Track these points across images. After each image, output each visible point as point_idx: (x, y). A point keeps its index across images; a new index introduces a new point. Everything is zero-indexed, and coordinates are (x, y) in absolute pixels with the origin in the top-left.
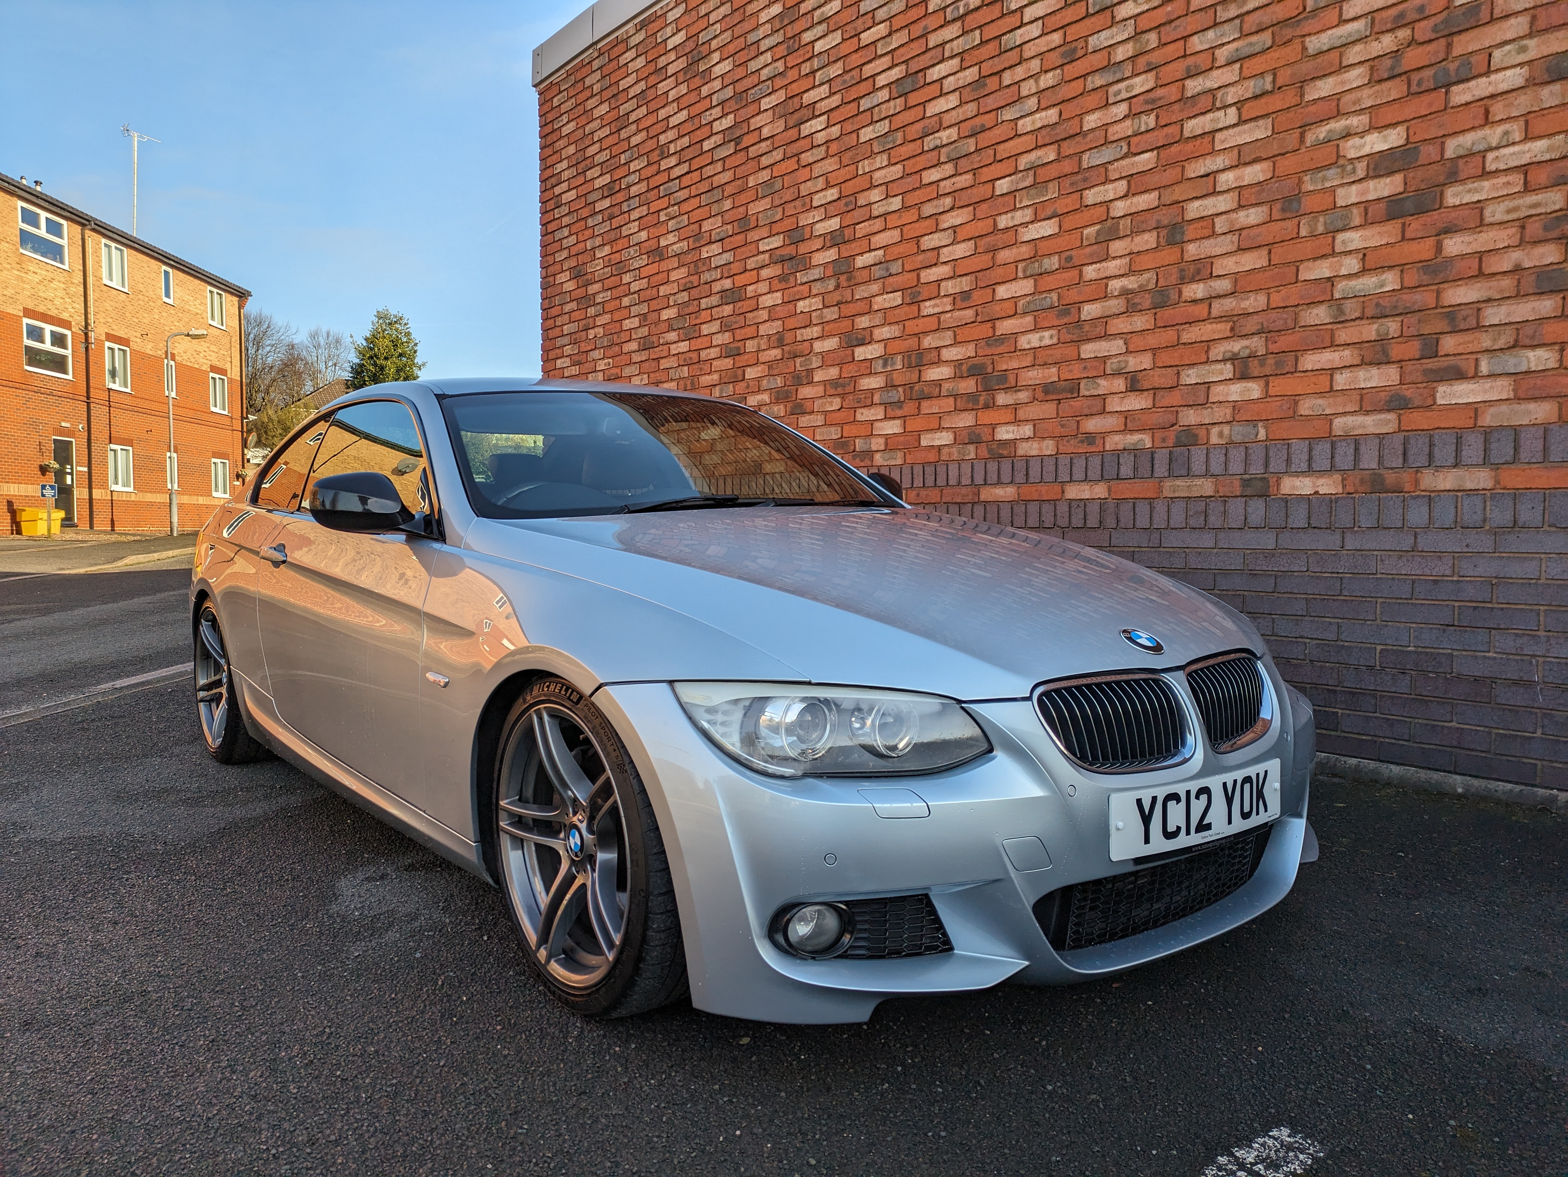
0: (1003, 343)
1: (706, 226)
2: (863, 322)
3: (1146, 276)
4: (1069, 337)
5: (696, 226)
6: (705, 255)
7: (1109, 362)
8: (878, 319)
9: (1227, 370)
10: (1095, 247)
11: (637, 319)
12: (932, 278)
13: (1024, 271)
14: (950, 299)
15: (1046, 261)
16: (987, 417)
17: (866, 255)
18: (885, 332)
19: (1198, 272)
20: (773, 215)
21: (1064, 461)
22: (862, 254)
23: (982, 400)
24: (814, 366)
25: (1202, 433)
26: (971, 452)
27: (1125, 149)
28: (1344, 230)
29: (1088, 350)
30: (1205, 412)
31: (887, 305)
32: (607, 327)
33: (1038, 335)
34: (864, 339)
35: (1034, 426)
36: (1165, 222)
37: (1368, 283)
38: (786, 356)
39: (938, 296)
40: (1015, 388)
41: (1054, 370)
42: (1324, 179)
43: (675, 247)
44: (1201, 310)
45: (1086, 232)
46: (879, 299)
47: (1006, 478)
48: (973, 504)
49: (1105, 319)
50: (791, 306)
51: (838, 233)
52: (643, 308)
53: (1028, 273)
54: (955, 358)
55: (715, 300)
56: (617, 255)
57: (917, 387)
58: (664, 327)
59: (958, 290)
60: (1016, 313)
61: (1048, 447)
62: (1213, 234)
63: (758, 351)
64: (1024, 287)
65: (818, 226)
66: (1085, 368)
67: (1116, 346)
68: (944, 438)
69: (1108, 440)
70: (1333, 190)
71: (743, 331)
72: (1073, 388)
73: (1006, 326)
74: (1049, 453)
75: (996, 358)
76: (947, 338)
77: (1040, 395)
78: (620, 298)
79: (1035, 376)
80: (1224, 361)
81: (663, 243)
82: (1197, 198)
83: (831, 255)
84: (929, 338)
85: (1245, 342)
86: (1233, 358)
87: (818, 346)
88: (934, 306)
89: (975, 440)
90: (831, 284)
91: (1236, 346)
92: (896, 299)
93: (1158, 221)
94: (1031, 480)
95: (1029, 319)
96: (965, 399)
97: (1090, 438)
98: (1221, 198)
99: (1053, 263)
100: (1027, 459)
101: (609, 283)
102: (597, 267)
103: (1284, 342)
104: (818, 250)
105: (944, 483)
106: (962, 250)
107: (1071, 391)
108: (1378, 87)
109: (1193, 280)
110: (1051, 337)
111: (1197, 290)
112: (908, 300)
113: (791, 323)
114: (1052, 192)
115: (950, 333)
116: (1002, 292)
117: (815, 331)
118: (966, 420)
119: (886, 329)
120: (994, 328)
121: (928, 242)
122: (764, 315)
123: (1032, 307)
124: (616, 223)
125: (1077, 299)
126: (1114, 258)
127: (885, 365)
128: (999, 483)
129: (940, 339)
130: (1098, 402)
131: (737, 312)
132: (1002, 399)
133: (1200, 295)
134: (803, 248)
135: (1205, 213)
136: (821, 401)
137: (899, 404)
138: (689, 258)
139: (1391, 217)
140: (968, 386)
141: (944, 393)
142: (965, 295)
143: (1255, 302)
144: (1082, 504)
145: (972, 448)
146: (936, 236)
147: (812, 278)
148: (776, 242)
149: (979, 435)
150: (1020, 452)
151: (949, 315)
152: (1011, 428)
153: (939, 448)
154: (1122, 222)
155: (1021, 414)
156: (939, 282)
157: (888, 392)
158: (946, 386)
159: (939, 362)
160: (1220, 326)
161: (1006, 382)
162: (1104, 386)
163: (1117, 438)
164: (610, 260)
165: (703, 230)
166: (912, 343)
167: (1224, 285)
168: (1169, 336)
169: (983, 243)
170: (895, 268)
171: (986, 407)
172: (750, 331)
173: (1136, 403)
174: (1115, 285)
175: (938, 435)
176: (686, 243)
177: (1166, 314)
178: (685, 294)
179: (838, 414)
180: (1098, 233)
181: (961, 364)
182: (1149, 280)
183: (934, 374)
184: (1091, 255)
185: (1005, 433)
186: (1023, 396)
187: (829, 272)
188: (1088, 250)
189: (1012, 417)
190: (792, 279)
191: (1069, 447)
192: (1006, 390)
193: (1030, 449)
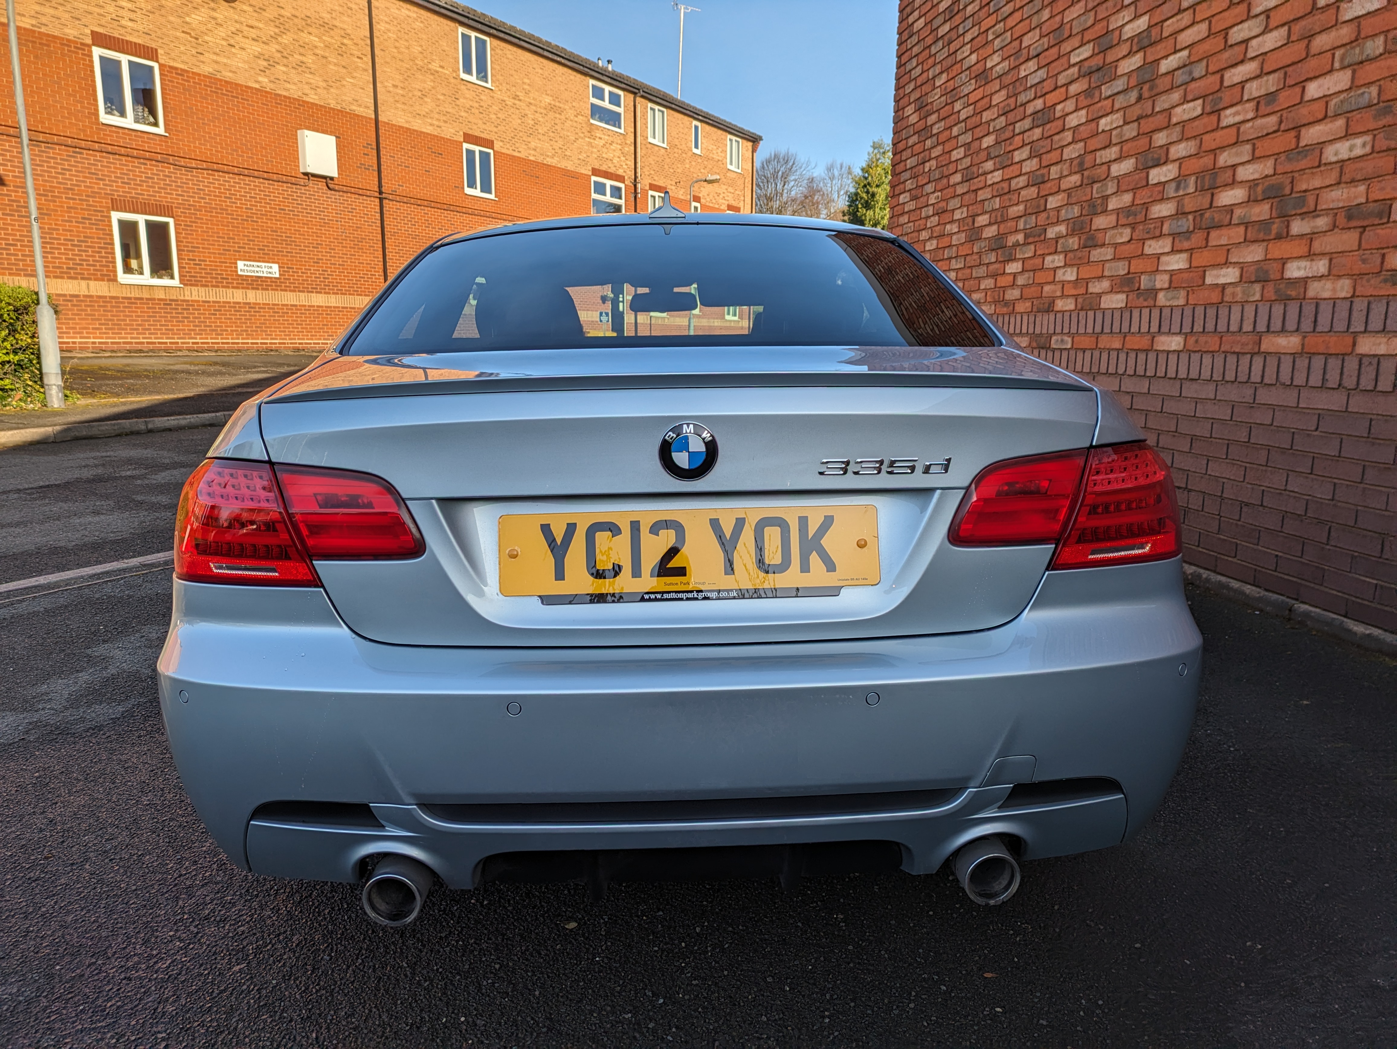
0: (1306, 156)
1: (1026, 41)
2: (1160, 139)
4: (1385, 144)
5: (1018, 42)
6: (1023, 74)
8: (1175, 134)
11: (963, 149)
12: (1237, 79)
13: (1342, 59)
14: (1251, 105)
15: (1369, 44)
16: (1278, 250)
17: (1171, 58)
18: (1180, 150)
20: (1086, 21)
21: (1360, 305)
22: (1166, 57)
23: (1275, 228)
24: (1109, 192)
26: (1256, 292)
31: (1186, 117)
32: (940, 159)
33: (1347, 144)
34: (1159, 159)
35: (1331, 260)
38: (1085, 181)
39: (1240, 102)
40: (1314, 213)
41: (1362, 188)
43: (998, 68)
46: (1179, 110)
47: (1291, 325)
48: (1253, 355)
50: (1093, 125)
51: (1145, 34)
52: (967, 138)
53: (1346, 63)
54: (1251, 178)
55: (1027, 123)
56: (952, 82)
57: (1207, 215)
58: (983, 155)
59: (1263, 92)
60: (1326, 117)
61: (1343, 288)
63: (1060, 178)
64: (1340, 80)
65: (1127, 28)
68: (1229, 275)
71: (1049, 156)
73: (1312, 135)
74: (1343, 295)
75: (1296, 175)
76: (1245, 152)
77: (1341, 221)
78: (951, 128)
79: (1339, 196)
81: (989, 65)
83: (1136, 61)
84: (1225, 154)
87: (1117, 169)
88: (1235, 114)
89: (1262, 278)
90: (1134, 95)
92: (1195, 108)
94: (1319, 328)
95: (1341, 122)
96: (1256, 227)
99: (1376, 46)
100: (1317, 302)
101: (943, 113)
102: (936, 97)
104: (1124, 57)
105: (1225, 329)
106: (1272, 40)
107: (1380, 215)
110: (1364, 145)
112: (1208, 109)
113: (1093, 144)
115: (1248, 147)
116: (1313, 90)
117: (1113, 152)
118: (1254, 254)
119: (1182, 145)
120: (1298, 137)
121: (1237, 34)
122: (1068, 136)
123: (1346, 107)
124: (953, 47)
127: (1177, 189)
128: (1283, 330)
129: (1237, 154)
131: (1045, 135)
132: (1298, 227)
134: (1111, 56)
136: (1112, 232)
137: (1187, 234)
138: (1007, 80)
140: (1262, 211)
141: (1235, 221)
142: (1271, 97)
144: (1375, 361)
145: (1257, 287)
146: (1246, 25)
147: (1116, 91)
148: (1086, 52)
149: (1267, 271)
150: (1311, 293)
151: (1250, 124)
152: (1303, 263)
153: (1224, 287)
155: (1317, 246)
156: (1243, 84)
157: (1178, 219)
158: (1238, 212)
159: (1233, 183)
161: (1304, 206)
164: (945, 89)
165: (1023, 46)
166: (1207, 161)
169: (1297, 28)
170: (1199, 70)
171: (1279, 237)
172: (1054, 156)
175: (1224, 271)
176: (1007, 63)
178: (1003, 118)
179: (1126, 247)
181: (1257, 184)
183: (1227, 197)
185: (1295, 270)
186: (1322, 222)
187: (1133, 82)
189: (1306, 249)
190: (1097, 94)
191: (1369, 287)
192: (1303, 215)
193: (1322, 289)
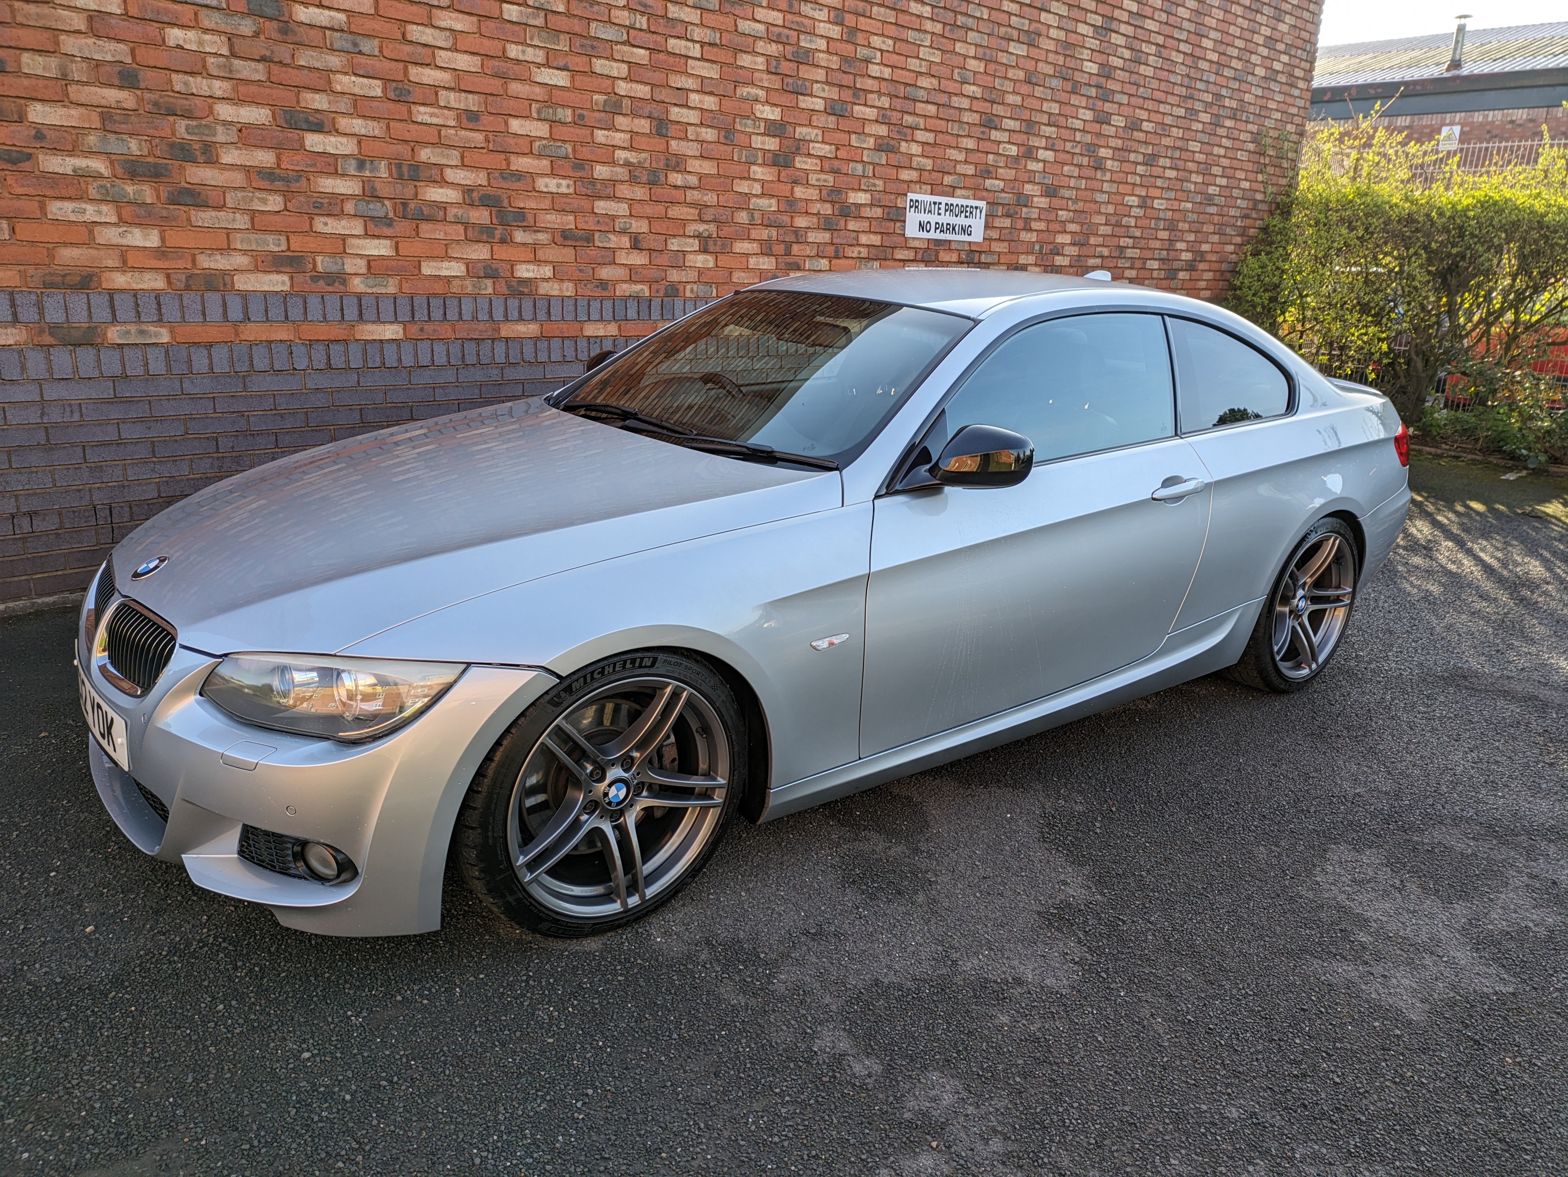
0: (519, 180)
2: (318, 101)
3: (644, 155)
4: (584, 191)
7: (617, 221)
8: (344, 105)
9: (695, 244)
10: (603, 114)
12: (427, 81)
13: (539, 112)
14: (452, 113)
15: (559, 110)
16: (503, 252)
17: (313, 10)
18: (357, 126)
19: (678, 164)
21: (582, 303)
23: (498, 234)
24: (220, 138)
25: (681, 288)
26: (488, 287)
27: (625, 37)
28: (754, 164)
29: (601, 206)
30: (684, 273)
31: (357, 91)
33: (555, 181)
34: (320, 125)
35: (555, 267)
36: (656, 115)
37: (763, 203)
39: (435, 105)
40: (533, 228)
41: (571, 218)
42: (746, 125)
44: (678, 195)
45: (595, 97)
46: (343, 79)
47: (527, 314)
48: (493, 340)
49: (614, 182)
50: (151, 29)
53: (542, 117)
54: (462, 183)
57: (410, 206)
59: (462, 107)
60: (531, 153)
61: (568, 289)
62: (686, 139)
64: (539, 128)
66: (598, 222)
67: (622, 209)
68: (454, 269)
69: (617, 287)
70: (750, 135)
72: (589, 239)
73: (522, 163)
74: (568, 294)
75: (510, 193)
76: (454, 158)
77: (558, 239)
79: (553, 219)
80: (694, 237)
82: (675, 105)
84: (428, 151)
85: (706, 227)
86: (699, 236)
88: (432, 115)
89: (491, 273)
90: (246, 26)
91: (702, 228)
92: (372, 87)
93: (650, 112)
94: (553, 318)
95: (546, 163)
96: (477, 229)
97: (603, 284)
98: (692, 112)
99: (565, 114)
100: (549, 298)
103: (726, 231)
105: (456, 317)
106: (463, 62)
108: (770, 76)
109: (674, 170)
110: (568, 186)
111: (676, 178)
112: (391, 95)
114: (563, 45)
115: (455, 153)
116: (515, 126)
118: (480, 253)
119: (358, 122)
120: (507, 161)
121: (417, 34)
123: (547, 152)
125: (590, 157)
126: (617, 130)
127: (360, 168)
128: (521, 319)
129: (443, 156)
130: (609, 253)
132: (520, 236)
133: (679, 183)
135: (681, 120)
137: (388, 222)
139: (775, 164)
140: (481, 216)
141: (449, 218)
142: (472, 115)
143: (710, 198)
144: (598, 341)
145: (489, 282)
146: (429, 31)
149: (496, 270)
150: (541, 291)
151: (451, 131)
152: (531, 267)
153: (448, 279)
154: (625, 101)
155: (541, 254)
156: (437, 88)
157: (368, 202)
158: (452, 212)
159: (443, 182)
160: (692, 211)
161: (524, 220)
162: (614, 241)
163: (625, 286)
166: (402, 150)
167: (693, 180)
168: (659, 209)
169: (491, 65)
170: (369, 47)
171: (503, 241)
173: (638, 259)
174: (621, 155)
175: (445, 264)
177: (658, 191)
180: (605, 101)
182: (645, 159)
183: (436, 194)
184: (600, 121)
185: (525, 271)
186: (543, 237)
188: (597, 115)
189: (532, 256)
191: (588, 290)
192: (526, 228)
193: (553, 289)
